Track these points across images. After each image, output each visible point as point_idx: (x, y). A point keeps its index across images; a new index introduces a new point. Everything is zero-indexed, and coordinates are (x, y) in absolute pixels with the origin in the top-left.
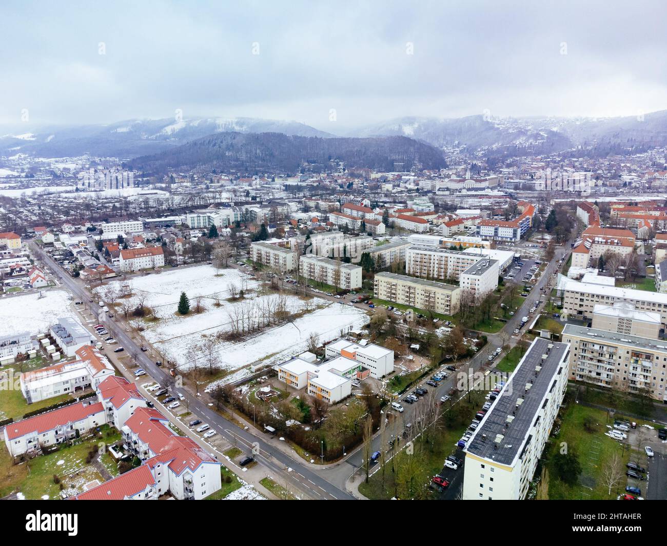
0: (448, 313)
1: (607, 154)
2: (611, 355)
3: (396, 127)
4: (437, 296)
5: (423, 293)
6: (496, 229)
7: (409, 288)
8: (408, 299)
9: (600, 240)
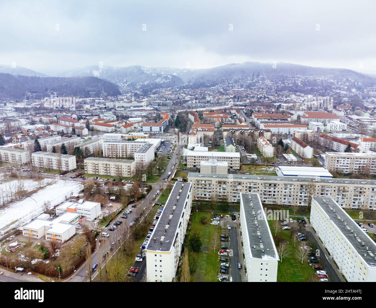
0: (130, 176)
1: (199, 87)
2: (210, 185)
3: (89, 72)
4: (123, 167)
5: (115, 166)
6: (151, 128)
7: (106, 165)
8: (106, 171)
9: (200, 129)
